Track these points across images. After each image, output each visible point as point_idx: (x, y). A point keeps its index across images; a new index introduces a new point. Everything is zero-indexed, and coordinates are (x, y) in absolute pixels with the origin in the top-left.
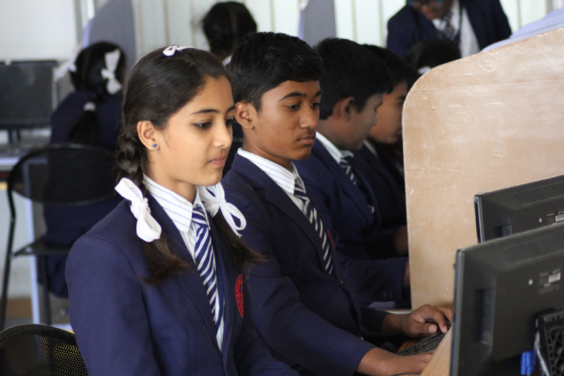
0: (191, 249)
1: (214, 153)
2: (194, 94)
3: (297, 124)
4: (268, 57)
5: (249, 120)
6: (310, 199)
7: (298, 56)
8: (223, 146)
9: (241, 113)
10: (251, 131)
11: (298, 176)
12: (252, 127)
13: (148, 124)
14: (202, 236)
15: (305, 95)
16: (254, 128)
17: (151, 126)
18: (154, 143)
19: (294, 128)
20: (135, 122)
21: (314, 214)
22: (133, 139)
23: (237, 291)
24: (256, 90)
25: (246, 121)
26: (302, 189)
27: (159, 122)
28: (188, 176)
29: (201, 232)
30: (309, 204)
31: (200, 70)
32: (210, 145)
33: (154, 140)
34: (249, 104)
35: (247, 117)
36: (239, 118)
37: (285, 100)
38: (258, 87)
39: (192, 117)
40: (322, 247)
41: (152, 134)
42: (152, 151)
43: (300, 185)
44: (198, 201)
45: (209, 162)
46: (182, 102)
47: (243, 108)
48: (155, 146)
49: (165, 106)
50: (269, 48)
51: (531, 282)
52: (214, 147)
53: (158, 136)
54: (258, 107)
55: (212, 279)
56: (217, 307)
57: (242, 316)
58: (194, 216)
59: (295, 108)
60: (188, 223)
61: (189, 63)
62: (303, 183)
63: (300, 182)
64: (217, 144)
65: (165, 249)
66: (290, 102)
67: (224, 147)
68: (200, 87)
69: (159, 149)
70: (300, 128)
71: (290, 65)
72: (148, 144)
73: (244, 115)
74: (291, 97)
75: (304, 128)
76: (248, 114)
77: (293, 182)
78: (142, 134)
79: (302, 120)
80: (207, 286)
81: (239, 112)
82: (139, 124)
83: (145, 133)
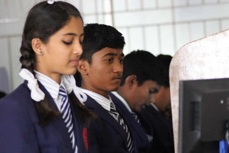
0: (59, 107)
1: (73, 57)
2: (64, 25)
3: (112, 70)
4: (95, 34)
5: (85, 70)
6: (119, 114)
7: (112, 34)
8: (78, 53)
9: (81, 66)
10: (86, 76)
11: (112, 102)
12: (86, 73)
13: (38, 41)
14: (64, 101)
15: (116, 55)
16: (88, 74)
17: (40, 42)
18: (40, 51)
19: (110, 72)
20: (31, 39)
21: (122, 121)
22: (29, 48)
23: (84, 135)
24: (89, 52)
25: (84, 71)
26: (114, 108)
27: (45, 39)
28: (58, 69)
29: (64, 99)
30: (119, 116)
31: (68, 12)
32: (71, 53)
33: (41, 49)
34: (85, 61)
35: (84, 69)
36: (80, 69)
37: (105, 57)
38: (90, 51)
39: (63, 37)
40: (127, 140)
41: (40, 46)
42: (39, 55)
43: (113, 107)
44: (62, 84)
45: (70, 61)
46: (58, 28)
47: (82, 63)
48: (41, 52)
49: (48, 30)
50: (97, 30)
51: (222, 102)
52: (73, 54)
53: (43, 47)
54: (90, 62)
55: (70, 125)
56: (73, 141)
57: (87, 149)
58: (60, 91)
59: (111, 61)
60: (57, 94)
61: (62, 8)
62: (114, 105)
63: (113, 105)
64: (75, 52)
65: (46, 106)
66: (108, 57)
67: (79, 55)
68: (68, 21)
69: (43, 55)
70: (113, 72)
71: (108, 39)
72: (37, 51)
73: (82, 67)
74: (109, 56)
75: (115, 73)
76: (85, 67)
77: (109, 105)
78: (35, 45)
79: (114, 68)
80: (68, 129)
81: (79, 66)
82: (33, 40)
83: (36, 45)
